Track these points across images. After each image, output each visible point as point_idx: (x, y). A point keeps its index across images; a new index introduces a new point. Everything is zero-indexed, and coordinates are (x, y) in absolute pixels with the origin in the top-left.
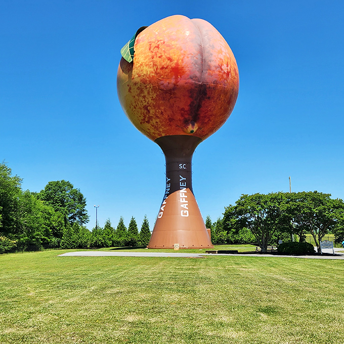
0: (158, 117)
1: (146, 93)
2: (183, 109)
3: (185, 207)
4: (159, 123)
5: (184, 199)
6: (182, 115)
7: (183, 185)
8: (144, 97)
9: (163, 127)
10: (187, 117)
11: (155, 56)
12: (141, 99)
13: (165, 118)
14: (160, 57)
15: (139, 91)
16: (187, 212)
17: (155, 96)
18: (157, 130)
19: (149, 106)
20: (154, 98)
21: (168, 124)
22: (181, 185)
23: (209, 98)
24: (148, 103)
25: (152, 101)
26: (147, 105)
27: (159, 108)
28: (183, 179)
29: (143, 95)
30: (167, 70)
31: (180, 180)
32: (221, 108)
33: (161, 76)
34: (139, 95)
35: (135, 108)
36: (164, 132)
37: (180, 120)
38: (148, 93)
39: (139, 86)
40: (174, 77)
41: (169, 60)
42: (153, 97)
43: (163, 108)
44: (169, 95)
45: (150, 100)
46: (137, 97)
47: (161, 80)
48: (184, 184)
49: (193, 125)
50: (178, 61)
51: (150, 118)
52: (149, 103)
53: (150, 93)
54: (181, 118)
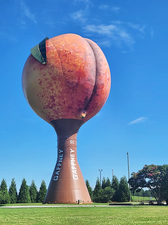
0: (60, 105)
1: (54, 87)
2: (80, 101)
3: (75, 173)
4: (60, 109)
6: (79, 105)
8: (53, 89)
9: (62, 112)
10: (81, 106)
11: (64, 62)
12: (50, 90)
13: (65, 106)
14: (67, 63)
15: (48, 85)
17: (61, 90)
18: (57, 114)
19: (56, 96)
20: (60, 91)
21: (67, 110)
23: (98, 95)
24: (55, 94)
25: (59, 93)
26: (54, 95)
27: (63, 99)
28: (73, 151)
29: (52, 88)
30: (72, 73)
31: (71, 152)
33: (67, 76)
34: (48, 88)
35: (42, 96)
36: (61, 115)
37: (76, 109)
38: (57, 87)
39: (49, 81)
40: (77, 78)
41: (74, 66)
42: (59, 91)
43: (66, 99)
44: (72, 90)
45: (57, 92)
46: (46, 89)
47: (67, 79)
50: (81, 67)
51: (54, 105)
52: (56, 94)
53: (58, 88)
54: (77, 107)
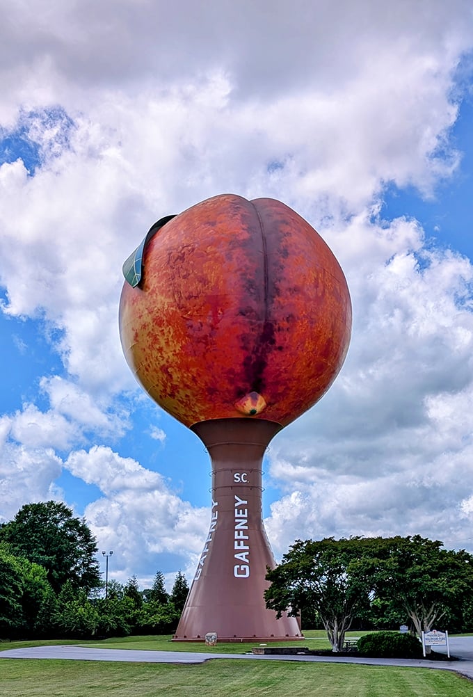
0: (187, 386)
1: (163, 343)
2: (231, 371)
3: (244, 559)
4: (191, 397)
5: (242, 542)
6: (231, 382)
7: (241, 515)
8: (160, 350)
9: (199, 405)
10: (241, 385)
11: (177, 276)
12: (155, 353)
13: (200, 388)
14: (185, 277)
15: (150, 340)
16: (247, 567)
17: (178, 348)
18: (190, 409)
19: (171, 366)
20: (177, 351)
21: (208, 398)
22: (237, 515)
23: (280, 348)
24: (168, 362)
25: (175, 358)
26: (167, 364)
27: (188, 370)
28: (241, 502)
29: (157, 346)
30: (198, 300)
31: (236, 505)
32: (308, 366)
33: (187, 311)
34: (151, 347)
35: (147, 370)
36: (202, 412)
37: (228, 390)
38: (167, 343)
39: (150, 330)
40: (210, 313)
41: (200, 282)
42: (175, 351)
43: (194, 370)
44: (204, 345)
45: (171, 357)
46: (148, 351)
47: (188, 319)
48: (244, 513)
49: (255, 399)
50: (217, 283)
51: (175, 388)
52: (169, 360)
53: (170, 343)
54: (229, 387)
